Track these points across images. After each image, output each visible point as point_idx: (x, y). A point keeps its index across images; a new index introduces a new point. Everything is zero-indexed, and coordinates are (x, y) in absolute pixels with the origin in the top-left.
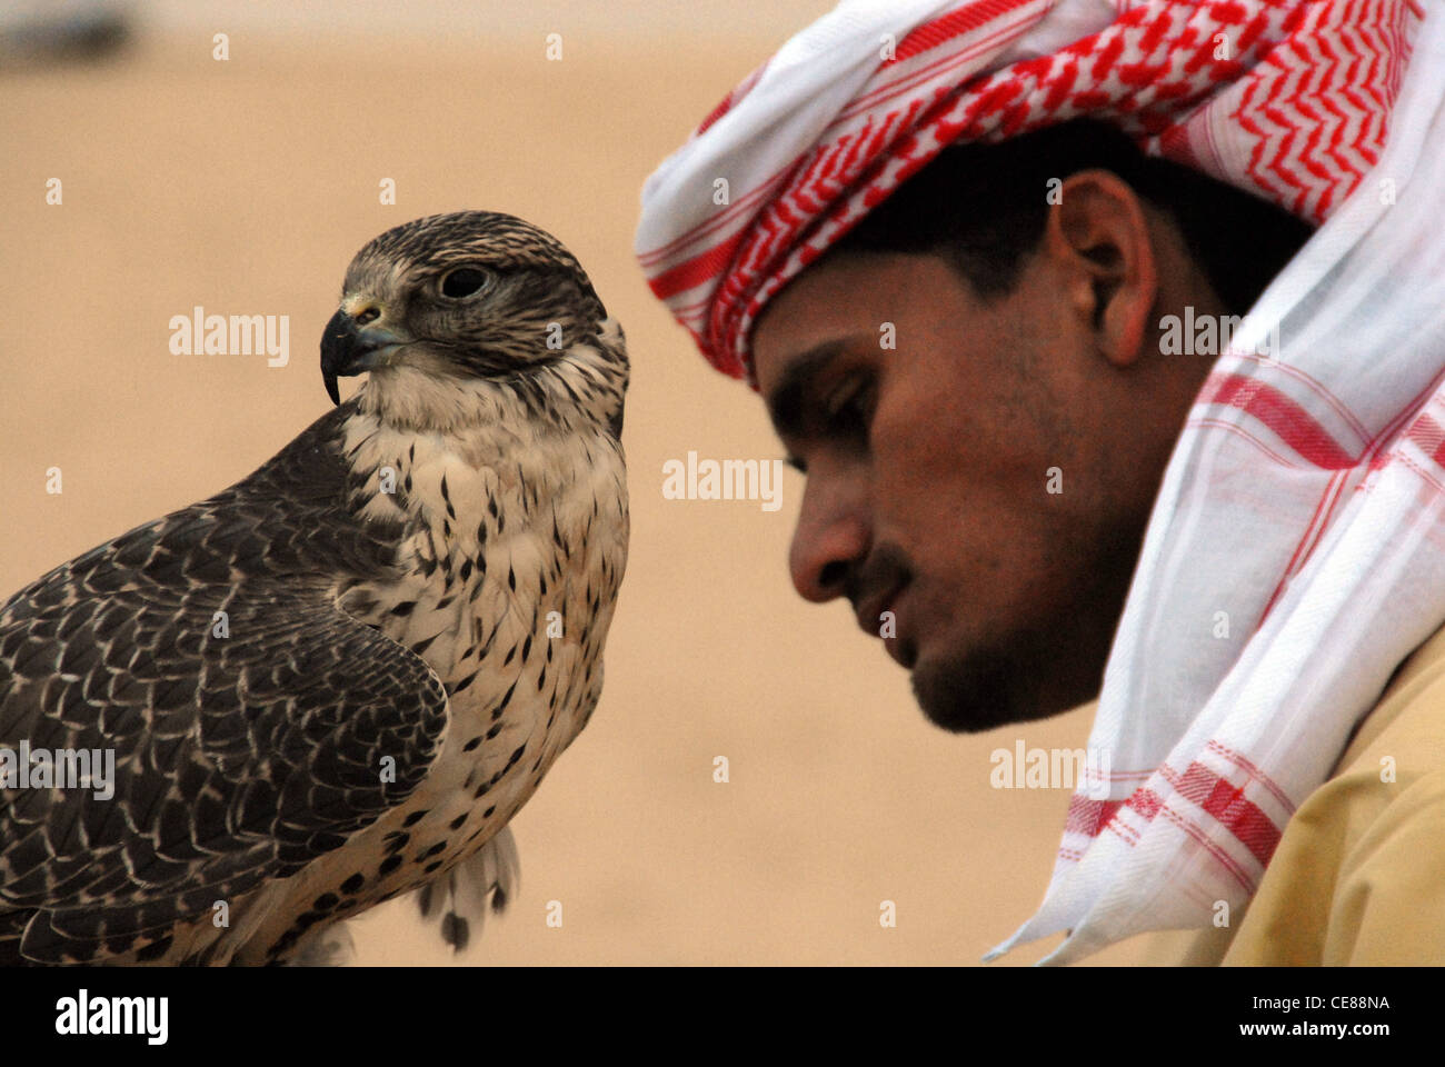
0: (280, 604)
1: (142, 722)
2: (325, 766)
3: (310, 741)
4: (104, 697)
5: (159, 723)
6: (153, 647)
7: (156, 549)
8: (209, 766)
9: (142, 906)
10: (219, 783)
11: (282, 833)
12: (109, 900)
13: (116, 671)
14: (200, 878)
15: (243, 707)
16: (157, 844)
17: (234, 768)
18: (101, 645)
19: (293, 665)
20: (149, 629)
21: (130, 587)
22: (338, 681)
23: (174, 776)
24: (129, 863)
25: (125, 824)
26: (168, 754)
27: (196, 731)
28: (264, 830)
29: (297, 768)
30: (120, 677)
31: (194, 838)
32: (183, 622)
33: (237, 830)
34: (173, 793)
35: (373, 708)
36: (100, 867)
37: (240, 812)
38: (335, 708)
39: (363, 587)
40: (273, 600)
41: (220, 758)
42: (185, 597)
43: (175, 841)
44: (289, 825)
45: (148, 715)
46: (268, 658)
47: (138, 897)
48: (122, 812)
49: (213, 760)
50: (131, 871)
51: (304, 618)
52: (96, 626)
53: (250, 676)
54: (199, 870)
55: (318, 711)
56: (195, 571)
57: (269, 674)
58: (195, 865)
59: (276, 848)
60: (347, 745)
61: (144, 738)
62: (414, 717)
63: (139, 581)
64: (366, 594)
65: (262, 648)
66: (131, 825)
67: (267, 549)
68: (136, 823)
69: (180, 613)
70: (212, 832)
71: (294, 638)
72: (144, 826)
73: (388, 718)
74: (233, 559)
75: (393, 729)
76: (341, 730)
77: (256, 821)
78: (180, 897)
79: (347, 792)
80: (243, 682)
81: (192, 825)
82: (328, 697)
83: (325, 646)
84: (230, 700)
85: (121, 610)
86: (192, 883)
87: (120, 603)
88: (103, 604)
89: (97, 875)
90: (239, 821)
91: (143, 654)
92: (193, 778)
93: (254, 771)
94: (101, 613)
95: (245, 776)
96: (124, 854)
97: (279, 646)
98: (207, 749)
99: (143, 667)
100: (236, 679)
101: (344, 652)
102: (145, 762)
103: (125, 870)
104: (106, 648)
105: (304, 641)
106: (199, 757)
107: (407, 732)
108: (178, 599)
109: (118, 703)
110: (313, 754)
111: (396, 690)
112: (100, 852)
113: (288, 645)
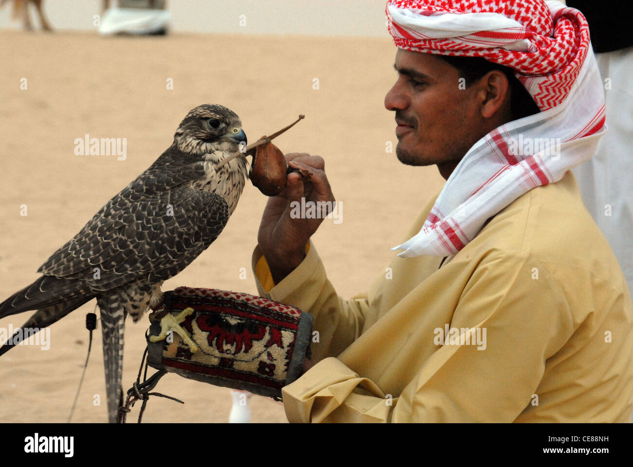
0: (182, 193)
1: (163, 226)
2: (209, 223)
3: (204, 219)
4: (151, 223)
5: (167, 225)
6: (157, 210)
7: (145, 188)
8: (183, 231)
9: (177, 265)
10: (187, 234)
11: (204, 240)
12: (168, 266)
13: (151, 217)
14: (188, 255)
15: (186, 217)
16: (176, 251)
17: (189, 230)
18: (144, 213)
19: (193, 205)
20: (154, 206)
21: (142, 197)
22: (205, 205)
23: (176, 235)
24: (170, 256)
25: (166, 249)
26: (172, 231)
27: (177, 224)
28: (200, 241)
29: (203, 226)
30: (153, 219)
31: (185, 247)
32: (162, 203)
33: (194, 243)
34: (177, 239)
35: (215, 208)
36: (164, 259)
37: (194, 239)
38: (207, 211)
39: (197, 182)
40: (180, 192)
41: (185, 229)
42: (159, 197)
43: (180, 248)
44: (205, 238)
45: (163, 224)
46: (187, 205)
47: (175, 263)
48: (165, 246)
49: (184, 229)
50: (171, 258)
51: (189, 194)
52: (140, 209)
53: (185, 210)
54: (188, 253)
55: (203, 212)
56: (157, 190)
57: (189, 208)
58: (186, 252)
59: (203, 244)
60: (212, 218)
61: (165, 230)
62: (223, 207)
63: (144, 196)
64: (198, 183)
65: (184, 203)
66: (168, 248)
67: (172, 180)
68: (170, 248)
69: (160, 201)
70: (188, 244)
71: (190, 199)
72: (172, 248)
73: (219, 209)
74: (165, 185)
75: (220, 211)
76: (210, 215)
77: (197, 240)
78: (185, 260)
79: (215, 227)
80: (183, 211)
81: (183, 244)
82: (204, 209)
83: (198, 198)
84: (182, 216)
85: (144, 204)
86: (187, 257)
87: (143, 202)
88: (139, 204)
89: (163, 261)
90: (194, 240)
91: (156, 212)
92: (180, 235)
93: (194, 229)
94: (139, 206)
95: (192, 231)
96: (169, 255)
97: (188, 202)
98: (181, 228)
99: (157, 214)
100: (181, 211)
101: (203, 198)
102: (167, 233)
103: (170, 258)
104: (146, 213)
105: (193, 199)
106: (181, 230)
107: (223, 210)
108: (157, 198)
109: (154, 224)
110: (205, 222)
111: (217, 203)
112: (162, 256)
113: (189, 201)
